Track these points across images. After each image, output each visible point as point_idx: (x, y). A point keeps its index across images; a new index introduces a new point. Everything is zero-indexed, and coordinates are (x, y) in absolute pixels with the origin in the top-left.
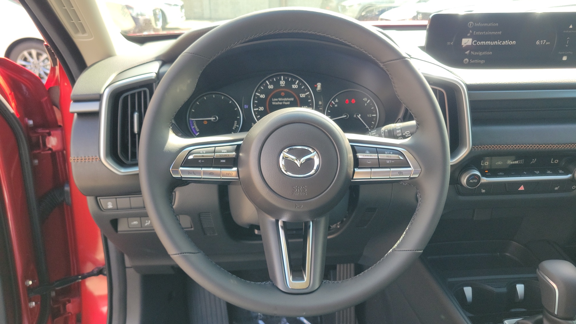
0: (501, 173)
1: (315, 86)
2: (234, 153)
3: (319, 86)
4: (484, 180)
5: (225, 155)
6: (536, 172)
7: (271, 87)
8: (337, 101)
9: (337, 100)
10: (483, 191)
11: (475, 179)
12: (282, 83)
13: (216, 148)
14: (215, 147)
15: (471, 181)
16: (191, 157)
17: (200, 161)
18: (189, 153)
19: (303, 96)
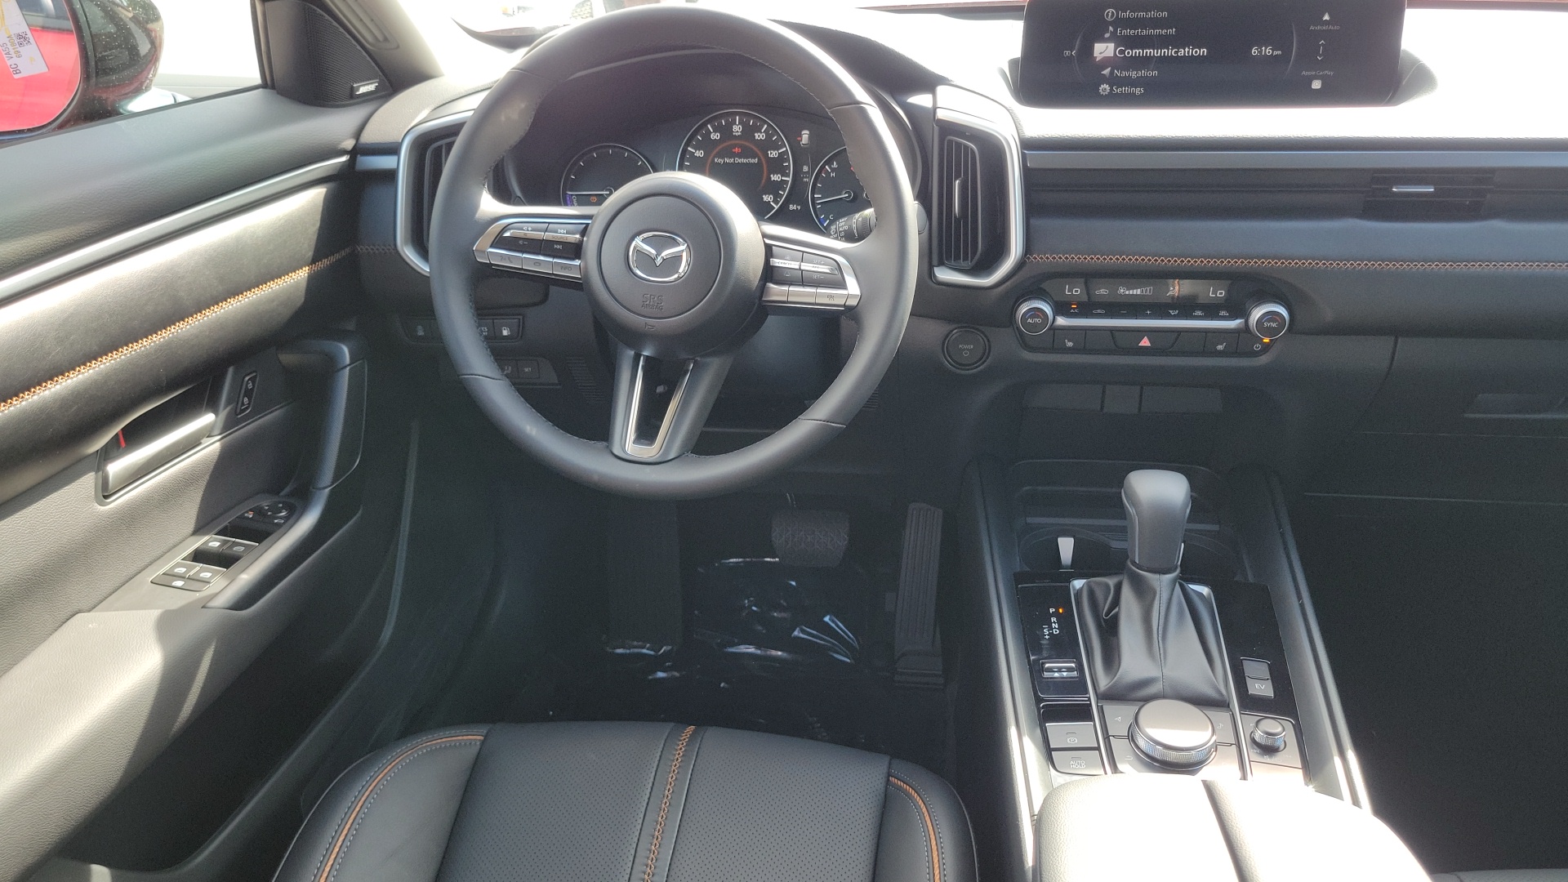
0: (1099, 311)
1: (799, 139)
2: (578, 236)
3: (805, 136)
4: (1061, 321)
5: (562, 238)
6: (1171, 312)
7: (715, 136)
8: (835, 165)
9: (835, 163)
10: (1070, 344)
11: (1038, 317)
12: (737, 129)
13: (550, 225)
14: (549, 223)
15: (1030, 320)
16: (507, 234)
17: (521, 242)
18: (505, 229)
19: (773, 154)
